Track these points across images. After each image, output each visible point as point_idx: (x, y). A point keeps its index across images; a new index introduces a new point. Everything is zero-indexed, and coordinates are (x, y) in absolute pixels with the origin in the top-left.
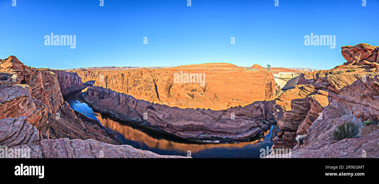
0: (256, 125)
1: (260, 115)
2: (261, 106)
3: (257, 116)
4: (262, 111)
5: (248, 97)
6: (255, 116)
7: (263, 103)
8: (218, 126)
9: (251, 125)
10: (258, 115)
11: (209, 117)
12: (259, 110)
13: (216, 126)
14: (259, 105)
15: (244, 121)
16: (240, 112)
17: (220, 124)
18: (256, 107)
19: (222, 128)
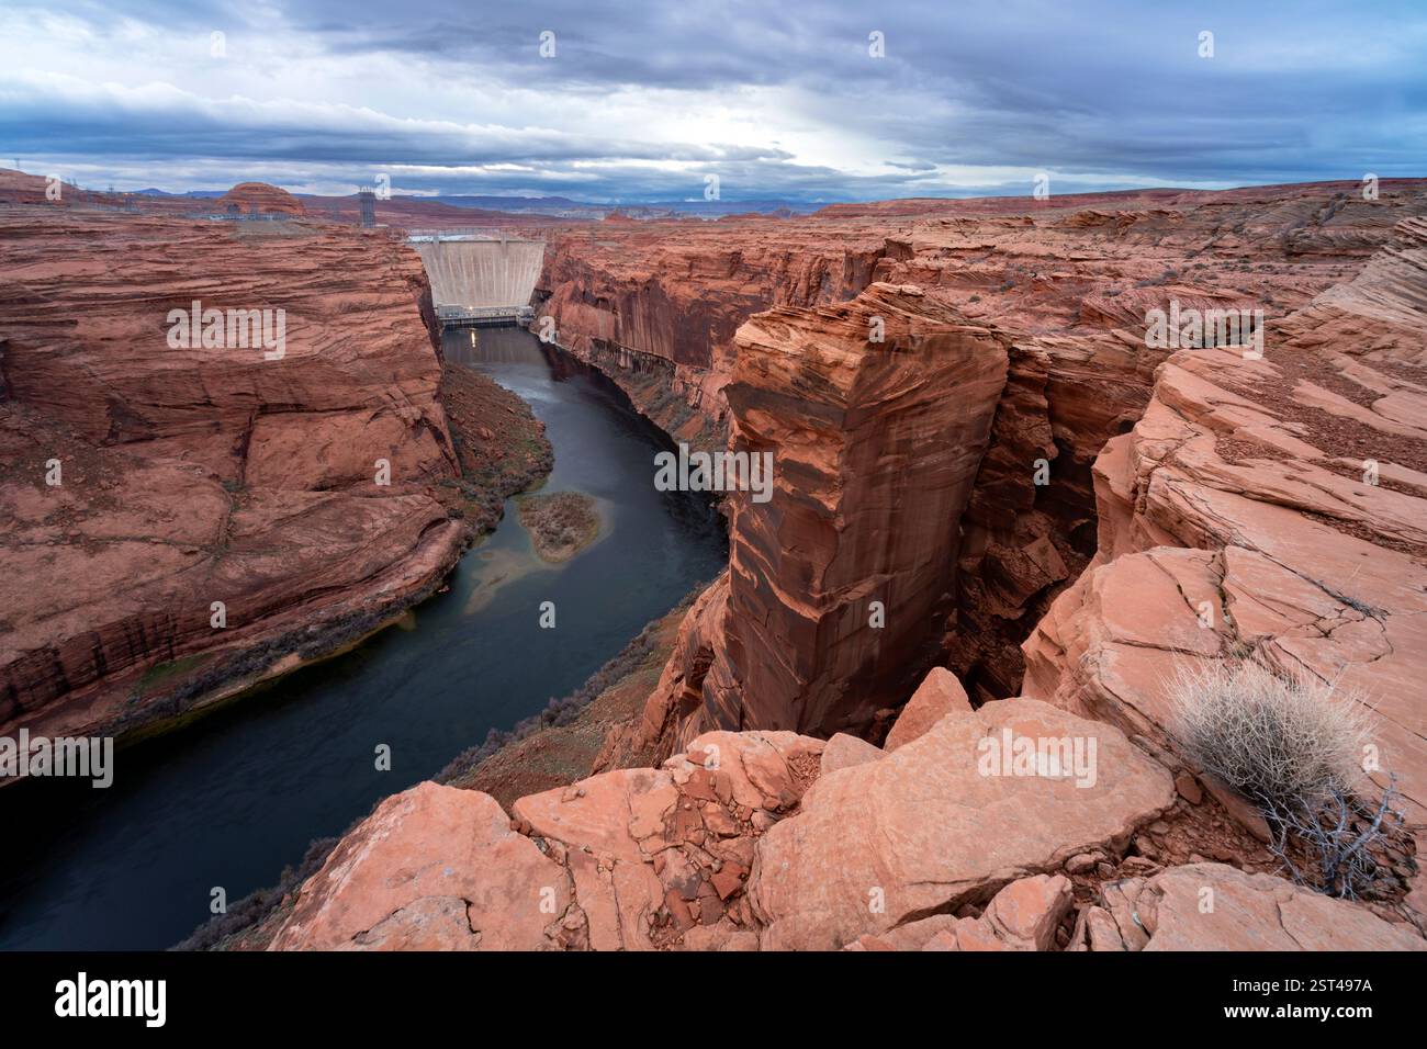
0: (441, 512)
1: (439, 461)
2: (431, 416)
3: (425, 467)
4: (439, 437)
5: (356, 381)
6: (416, 472)
7: (435, 397)
8: (247, 579)
9: (419, 515)
10: (431, 463)
11: (145, 550)
12: (427, 435)
13: (233, 582)
14: (424, 411)
15: (373, 505)
16: (330, 470)
17: (254, 562)
18: (411, 421)
19: (281, 579)
